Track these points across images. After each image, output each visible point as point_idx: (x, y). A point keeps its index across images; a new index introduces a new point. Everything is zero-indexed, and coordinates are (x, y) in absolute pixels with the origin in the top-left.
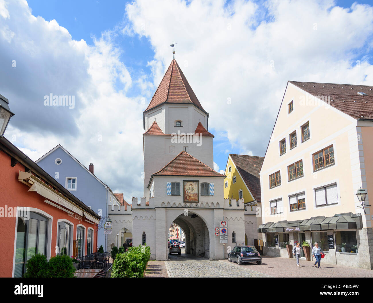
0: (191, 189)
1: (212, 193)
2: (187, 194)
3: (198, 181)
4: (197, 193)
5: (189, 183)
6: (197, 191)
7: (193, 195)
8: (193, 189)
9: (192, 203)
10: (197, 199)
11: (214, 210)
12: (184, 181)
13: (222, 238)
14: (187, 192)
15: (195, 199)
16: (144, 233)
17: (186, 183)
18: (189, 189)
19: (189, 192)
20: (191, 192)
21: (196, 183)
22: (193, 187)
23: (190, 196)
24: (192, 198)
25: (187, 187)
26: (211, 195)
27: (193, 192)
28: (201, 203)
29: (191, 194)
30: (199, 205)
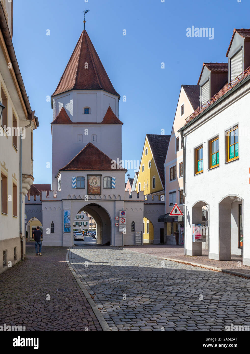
0: (94, 183)
1: (114, 186)
2: (91, 188)
3: (101, 175)
4: (100, 186)
5: (93, 177)
6: (100, 185)
7: (96, 189)
8: (96, 183)
9: (96, 196)
10: (100, 192)
11: (115, 201)
12: (88, 175)
13: (121, 227)
14: (91, 186)
15: (98, 192)
16: (52, 222)
17: (89, 177)
18: (92, 183)
19: (92, 186)
20: (94, 186)
21: (99, 177)
22: (96, 181)
23: (93, 189)
24: (95, 191)
25: (91, 181)
26: (112, 188)
27: (96, 185)
28: (103, 195)
29: (95, 187)
30: (102, 197)
